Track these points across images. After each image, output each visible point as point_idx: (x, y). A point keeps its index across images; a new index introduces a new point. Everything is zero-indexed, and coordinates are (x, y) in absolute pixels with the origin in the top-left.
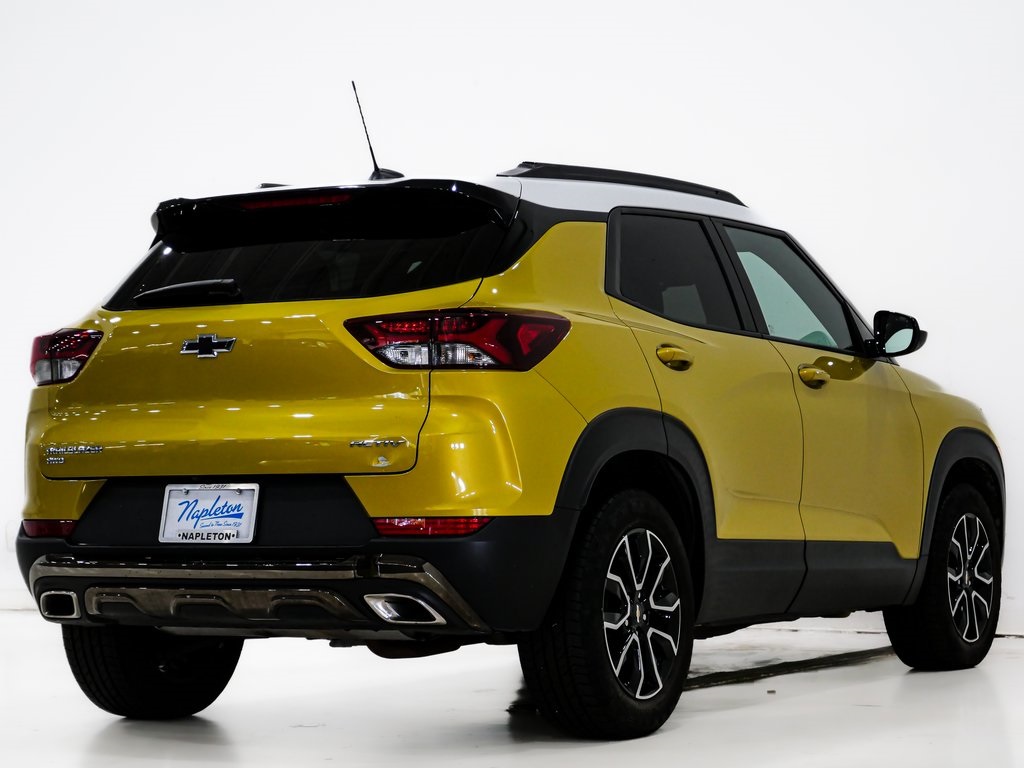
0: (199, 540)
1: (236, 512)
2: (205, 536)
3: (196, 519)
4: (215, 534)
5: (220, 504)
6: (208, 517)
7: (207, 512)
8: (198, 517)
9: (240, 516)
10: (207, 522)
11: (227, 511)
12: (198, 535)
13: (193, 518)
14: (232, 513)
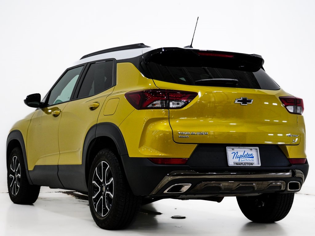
0: (242, 165)
1: (251, 156)
2: (244, 164)
3: (239, 158)
4: (247, 163)
5: (246, 153)
6: (242, 158)
7: (242, 156)
8: (240, 158)
9: (253, 157)
10: (243, 159)
11: (248, 156)
12: (241, 164)
13: (238, 158)
14: (250, 156)
